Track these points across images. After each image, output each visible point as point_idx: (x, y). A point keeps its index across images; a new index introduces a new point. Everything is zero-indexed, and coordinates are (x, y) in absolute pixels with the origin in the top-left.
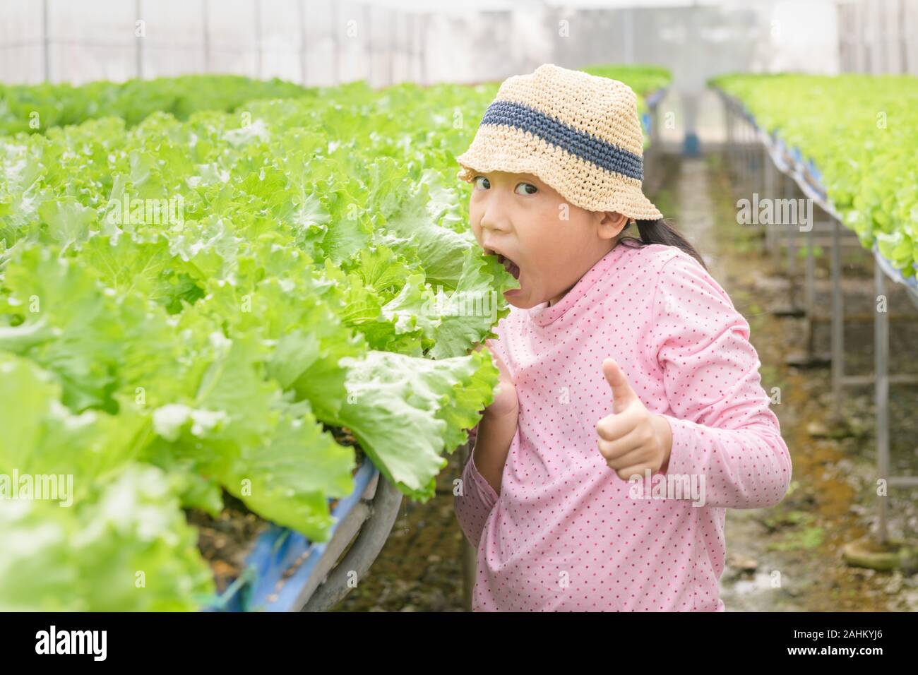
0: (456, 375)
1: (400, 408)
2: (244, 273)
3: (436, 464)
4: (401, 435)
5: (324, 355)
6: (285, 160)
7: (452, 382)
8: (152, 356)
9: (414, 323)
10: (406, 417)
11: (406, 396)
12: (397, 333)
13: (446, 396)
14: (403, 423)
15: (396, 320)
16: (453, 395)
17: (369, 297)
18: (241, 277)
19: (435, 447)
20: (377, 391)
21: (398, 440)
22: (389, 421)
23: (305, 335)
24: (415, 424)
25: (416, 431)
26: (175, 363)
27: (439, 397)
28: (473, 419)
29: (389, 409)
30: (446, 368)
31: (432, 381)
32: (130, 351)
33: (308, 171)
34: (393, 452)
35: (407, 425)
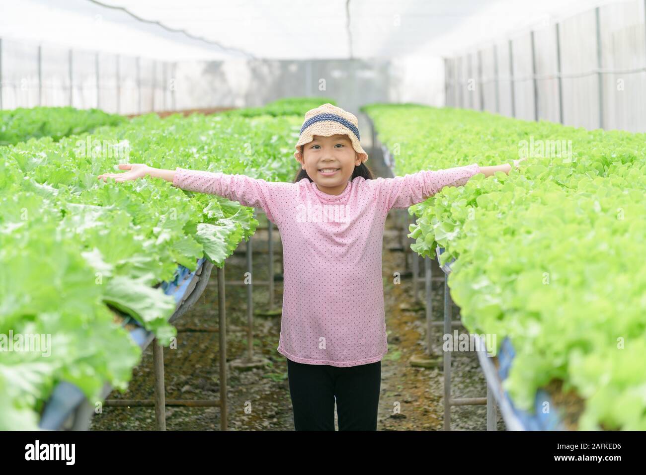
0: (229, 230)
1: (213, 239)
2: (162, 195)
3: (225, 256)
4: (213, 247)
5: (191, 219)
6: (155, 158)
7: (228, 233)
8: (144, 216)
9: (214, 215)
10: (215, 241)
11: (215, 235)
12: (208, 218)
13: (227, 237)
14: (214, 243)
15: (208, 213)
16: (229, 237)
17: (199, 206)
18: (161, 196)
19: (224, 251)
20: (205, 233)
21: (212, 248)
22: (209, 242)
23: (184, 213)
24: (218, 244)
25: (218, 246)
26: (151, 218)
27: (224, 237)
28: (235, 247)
29: (210, 238)
30: (226, 228)
31: (222, 233)
32: (137, 215)
33: (164, 163)
34: (211, 252)
35: (215, 244)
